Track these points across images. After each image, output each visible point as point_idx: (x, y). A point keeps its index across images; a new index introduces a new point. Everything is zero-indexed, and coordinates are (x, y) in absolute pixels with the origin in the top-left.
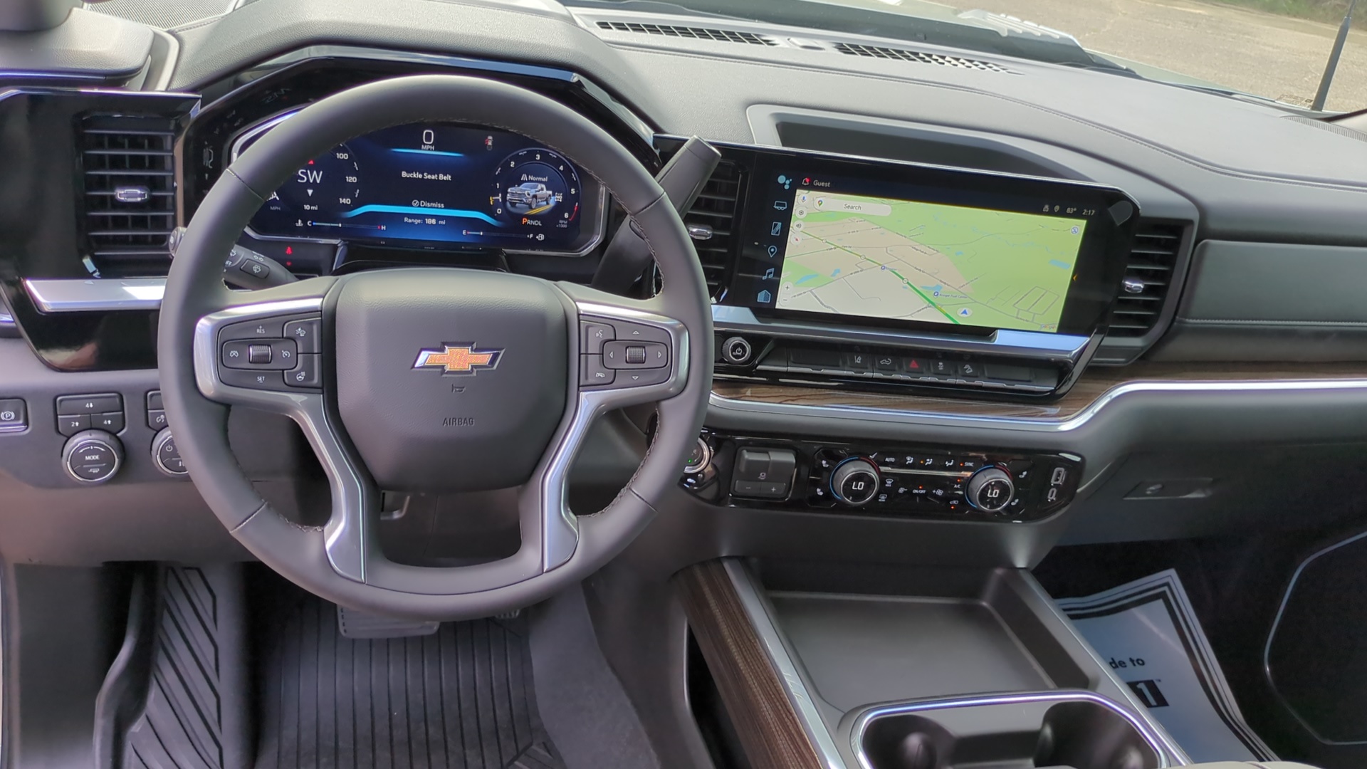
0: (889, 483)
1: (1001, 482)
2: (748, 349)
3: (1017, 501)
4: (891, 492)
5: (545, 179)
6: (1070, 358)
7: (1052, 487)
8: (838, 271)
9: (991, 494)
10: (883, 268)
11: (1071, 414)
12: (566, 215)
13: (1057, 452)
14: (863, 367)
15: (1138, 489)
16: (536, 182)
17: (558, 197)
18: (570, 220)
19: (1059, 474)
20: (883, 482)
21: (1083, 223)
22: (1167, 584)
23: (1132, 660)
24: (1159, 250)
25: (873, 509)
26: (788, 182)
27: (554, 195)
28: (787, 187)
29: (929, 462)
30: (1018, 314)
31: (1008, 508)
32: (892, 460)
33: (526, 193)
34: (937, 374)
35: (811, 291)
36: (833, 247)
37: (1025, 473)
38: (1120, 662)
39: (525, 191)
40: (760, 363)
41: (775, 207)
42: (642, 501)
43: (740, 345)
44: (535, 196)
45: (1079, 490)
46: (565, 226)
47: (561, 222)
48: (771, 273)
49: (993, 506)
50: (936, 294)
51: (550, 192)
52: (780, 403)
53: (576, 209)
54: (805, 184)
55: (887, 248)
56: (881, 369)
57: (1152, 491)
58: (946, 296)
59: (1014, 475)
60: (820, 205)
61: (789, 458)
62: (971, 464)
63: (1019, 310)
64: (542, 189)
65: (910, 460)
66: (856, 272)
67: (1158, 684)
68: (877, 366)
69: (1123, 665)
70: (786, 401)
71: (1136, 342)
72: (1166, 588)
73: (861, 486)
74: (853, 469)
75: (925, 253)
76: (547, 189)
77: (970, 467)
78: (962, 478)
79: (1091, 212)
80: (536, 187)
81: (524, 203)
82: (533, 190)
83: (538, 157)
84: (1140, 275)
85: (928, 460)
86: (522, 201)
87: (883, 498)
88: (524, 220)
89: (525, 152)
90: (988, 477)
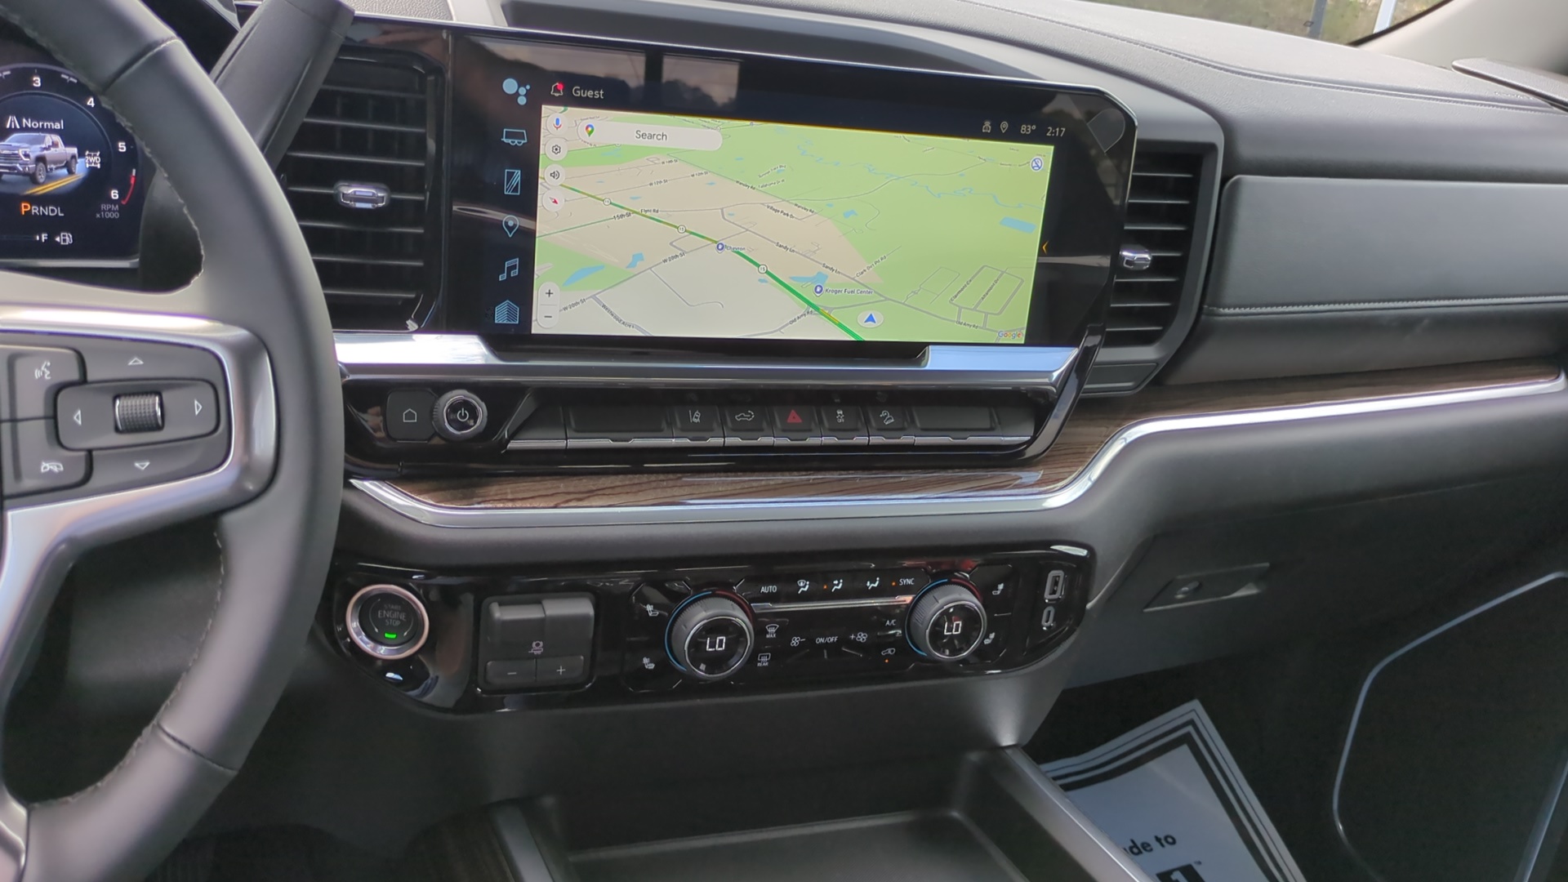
0: (772, 632)
1: (963, 605)
2: (482, 409)
3: (992, 636)
4: (779, 649)
5: (57, 126)
6: (1051, 384)
7: (1048, 605)
8: (638, 257)
9: (949, 630)
10: (721, 247)
11: (1066, 478)
12: (114, 194)
13: (1047, 544)
14: (705, 428)
15: (1164, 593)
16: (38, 130)
17: (92, 159)
18: (124, 203)
19: (1056, 583)
20: (760, 631)
21: (1048, 151)
22: (1191, 722)
23: (1158, 839)
24: (1165, 199)
25: (750, 679)
26: (523, 91)
27: (81, 154)
28: (522, 101)
29: (838, 585)
30: (959, 317)
31: (981, 652)
32: (773, 588)
33: (21, 152)
34: (835, 430)
35: (594, 297)
36: (624, 212)
37: (1001, 587)
38: (1143, 844)
39: (18, 148)
40: (512, 437)
41: (504, 139)
42: (183, 751)
43: (466, 404)
44: (41, 159)
45: (1089, 606)
46: (116, 215)
47: (103, 207)
48: (514, 267)
49: (954, 652)
50: (819, 290)
51: (74, 151)
52: (555, 507)
53: (132, 181)
54: (557, 95)
55: (722, 209)
56: (738, 430)
57: (1185, 593)
58: (836, 292)
59: (983, 593)
60: (590, 134)
61: (584, 608)
62: (909, 581)
63: (960, 308)
64: (55, 145)
65: (804, 586)
66: (673, 258)
67: (1198, 869)
68: (730, 424)
69: (1148, 848)
70: (567, 501)
71: (1147, 354)
72: (1190, 729)
73: (720, 643)
74: (703, 614)
75: (792, 216)
76: (67, 144)
77: (910, 585)
78: (899, 606)
79: (1060, 131)
80: (42, 141)
81: (19, 173)
82: (38, 147)
83: (37, 82)
84: (1142, 240)
85: (836, 582)
86: (15, 168)
87: (764, 661)
88: (25, 207)
89: (8, 73)
90: (941, 601)
